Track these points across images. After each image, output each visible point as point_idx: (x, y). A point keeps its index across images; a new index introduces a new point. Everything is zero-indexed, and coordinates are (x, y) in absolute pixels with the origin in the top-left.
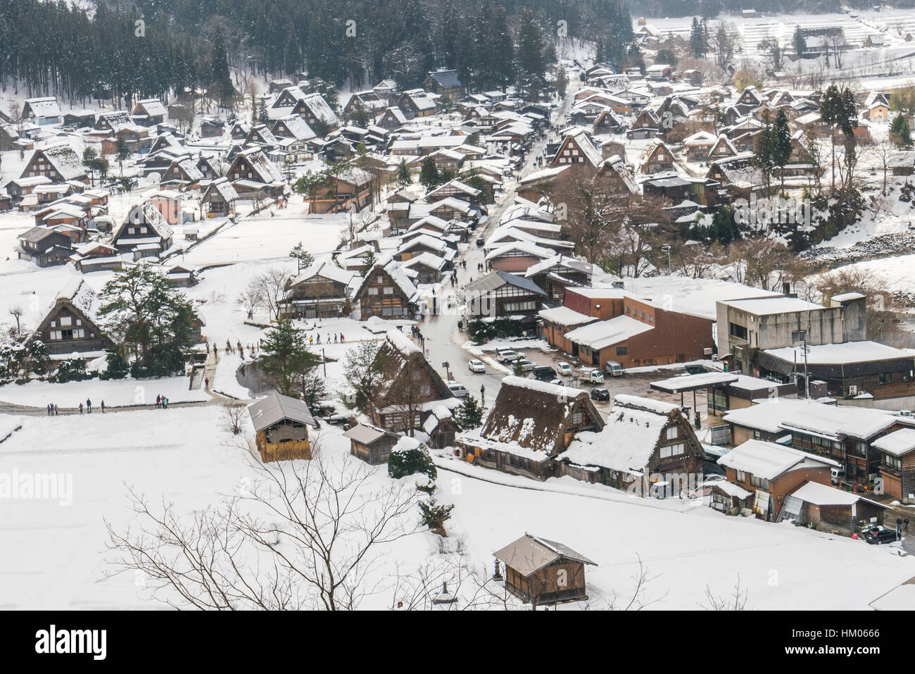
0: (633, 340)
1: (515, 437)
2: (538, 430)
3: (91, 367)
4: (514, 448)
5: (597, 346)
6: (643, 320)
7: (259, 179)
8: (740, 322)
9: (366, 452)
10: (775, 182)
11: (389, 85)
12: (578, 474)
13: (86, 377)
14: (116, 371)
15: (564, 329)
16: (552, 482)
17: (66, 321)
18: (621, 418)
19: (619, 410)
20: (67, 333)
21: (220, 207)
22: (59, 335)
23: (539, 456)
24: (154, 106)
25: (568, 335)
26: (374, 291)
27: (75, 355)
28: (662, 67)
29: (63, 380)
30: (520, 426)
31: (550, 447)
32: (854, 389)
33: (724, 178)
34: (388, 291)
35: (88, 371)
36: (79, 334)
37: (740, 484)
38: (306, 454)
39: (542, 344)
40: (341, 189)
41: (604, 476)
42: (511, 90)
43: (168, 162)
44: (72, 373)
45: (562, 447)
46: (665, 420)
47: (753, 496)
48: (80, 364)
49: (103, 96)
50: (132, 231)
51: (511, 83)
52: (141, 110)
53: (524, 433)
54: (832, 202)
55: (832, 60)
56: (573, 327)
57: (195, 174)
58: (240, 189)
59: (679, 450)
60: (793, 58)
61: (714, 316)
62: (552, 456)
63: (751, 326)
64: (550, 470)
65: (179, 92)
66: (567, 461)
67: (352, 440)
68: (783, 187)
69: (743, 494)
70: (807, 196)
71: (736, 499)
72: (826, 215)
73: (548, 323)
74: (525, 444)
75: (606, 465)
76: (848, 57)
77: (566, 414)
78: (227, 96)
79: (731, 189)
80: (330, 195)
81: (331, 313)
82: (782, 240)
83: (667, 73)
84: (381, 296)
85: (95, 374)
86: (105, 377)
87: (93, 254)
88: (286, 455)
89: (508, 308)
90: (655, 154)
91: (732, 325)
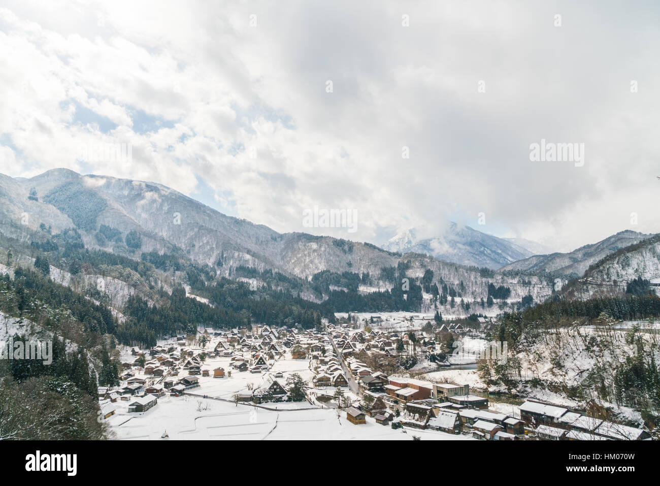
0: (415, 394)
1: (414, 419)
2: (420, 417)
3: (284, 398)
4: (414, 421)
5: (407, 395)
6: (414, 388)
7: (277, 350)
8: (441, 390)
9: (382, 422)
10: (400, 354)
11: (285, 327)
12: (433, 428)
13: (282, 401)
14: (289, 400)
15: (394, 391)
16: (426, 430)
17: (275, 387)
18: (443, 414)
19: (442, 412)
20: (275, 389)
21: (272, 357)
22: (273, 390)
23: (423, 424)
24: (236, 331)
25: (396, 392)
26: (339, 380)
27: (280, 396)
28: (346, 325)
29: (277, 402)
30: (414, 416)
31: (425, 421)
32: (475, 407)
33: (389, 353)
34: (342, 380)
35: (283, 400)
36: (278, 390)
37: (480, 431)
38: (365, 422)
39: (385, 394)
40: (301, 353)
41: (440, 429)
42: (314, 329)
43: (248, 345)
44: (279, 400)
45: (427, 422)
46: (456, 415)
47: (485, 435)
48: (281, 398)
49: (221, 328)
50: (260, 363)
51: (314, 327)
52: (232, 332)
53: (416, 418)
54: (412, 359)
55: (379, 324)
56: (396, 390)
57: (259, 348)
58: (276, 353)
59: (458, 422)
60: (370, 323)
61: (432, 388)
62: (426, 424)
63: (445, 391)
64: (425, 427)
65: (239, 328)
66: (429, 425)
67: (376, 419)
68: (402, 355)
69: (483, 434)
70: (407, 358)
71: (480, 435)
72: (411, 362)
73: (387, 389)
74: (417, 420)
75: (441, 426)
76: (383, 323)
77: (428, 413)
78: (250, 329)
79: (391, 356)
80: (299, 355)
81: (328, 385)
82: (402, 368)
83: (347, 326)
84: (340, 381)
85: (284, 400)
86: (287, 401)
87: (254, 369)
88: (360, 423)
89: (377, 385)
90: (367, 346)
91: (438, 391)
